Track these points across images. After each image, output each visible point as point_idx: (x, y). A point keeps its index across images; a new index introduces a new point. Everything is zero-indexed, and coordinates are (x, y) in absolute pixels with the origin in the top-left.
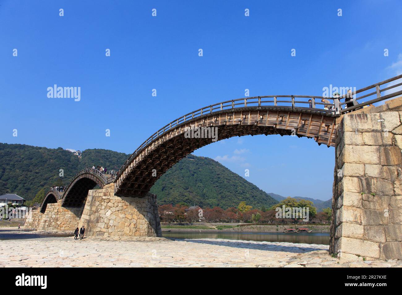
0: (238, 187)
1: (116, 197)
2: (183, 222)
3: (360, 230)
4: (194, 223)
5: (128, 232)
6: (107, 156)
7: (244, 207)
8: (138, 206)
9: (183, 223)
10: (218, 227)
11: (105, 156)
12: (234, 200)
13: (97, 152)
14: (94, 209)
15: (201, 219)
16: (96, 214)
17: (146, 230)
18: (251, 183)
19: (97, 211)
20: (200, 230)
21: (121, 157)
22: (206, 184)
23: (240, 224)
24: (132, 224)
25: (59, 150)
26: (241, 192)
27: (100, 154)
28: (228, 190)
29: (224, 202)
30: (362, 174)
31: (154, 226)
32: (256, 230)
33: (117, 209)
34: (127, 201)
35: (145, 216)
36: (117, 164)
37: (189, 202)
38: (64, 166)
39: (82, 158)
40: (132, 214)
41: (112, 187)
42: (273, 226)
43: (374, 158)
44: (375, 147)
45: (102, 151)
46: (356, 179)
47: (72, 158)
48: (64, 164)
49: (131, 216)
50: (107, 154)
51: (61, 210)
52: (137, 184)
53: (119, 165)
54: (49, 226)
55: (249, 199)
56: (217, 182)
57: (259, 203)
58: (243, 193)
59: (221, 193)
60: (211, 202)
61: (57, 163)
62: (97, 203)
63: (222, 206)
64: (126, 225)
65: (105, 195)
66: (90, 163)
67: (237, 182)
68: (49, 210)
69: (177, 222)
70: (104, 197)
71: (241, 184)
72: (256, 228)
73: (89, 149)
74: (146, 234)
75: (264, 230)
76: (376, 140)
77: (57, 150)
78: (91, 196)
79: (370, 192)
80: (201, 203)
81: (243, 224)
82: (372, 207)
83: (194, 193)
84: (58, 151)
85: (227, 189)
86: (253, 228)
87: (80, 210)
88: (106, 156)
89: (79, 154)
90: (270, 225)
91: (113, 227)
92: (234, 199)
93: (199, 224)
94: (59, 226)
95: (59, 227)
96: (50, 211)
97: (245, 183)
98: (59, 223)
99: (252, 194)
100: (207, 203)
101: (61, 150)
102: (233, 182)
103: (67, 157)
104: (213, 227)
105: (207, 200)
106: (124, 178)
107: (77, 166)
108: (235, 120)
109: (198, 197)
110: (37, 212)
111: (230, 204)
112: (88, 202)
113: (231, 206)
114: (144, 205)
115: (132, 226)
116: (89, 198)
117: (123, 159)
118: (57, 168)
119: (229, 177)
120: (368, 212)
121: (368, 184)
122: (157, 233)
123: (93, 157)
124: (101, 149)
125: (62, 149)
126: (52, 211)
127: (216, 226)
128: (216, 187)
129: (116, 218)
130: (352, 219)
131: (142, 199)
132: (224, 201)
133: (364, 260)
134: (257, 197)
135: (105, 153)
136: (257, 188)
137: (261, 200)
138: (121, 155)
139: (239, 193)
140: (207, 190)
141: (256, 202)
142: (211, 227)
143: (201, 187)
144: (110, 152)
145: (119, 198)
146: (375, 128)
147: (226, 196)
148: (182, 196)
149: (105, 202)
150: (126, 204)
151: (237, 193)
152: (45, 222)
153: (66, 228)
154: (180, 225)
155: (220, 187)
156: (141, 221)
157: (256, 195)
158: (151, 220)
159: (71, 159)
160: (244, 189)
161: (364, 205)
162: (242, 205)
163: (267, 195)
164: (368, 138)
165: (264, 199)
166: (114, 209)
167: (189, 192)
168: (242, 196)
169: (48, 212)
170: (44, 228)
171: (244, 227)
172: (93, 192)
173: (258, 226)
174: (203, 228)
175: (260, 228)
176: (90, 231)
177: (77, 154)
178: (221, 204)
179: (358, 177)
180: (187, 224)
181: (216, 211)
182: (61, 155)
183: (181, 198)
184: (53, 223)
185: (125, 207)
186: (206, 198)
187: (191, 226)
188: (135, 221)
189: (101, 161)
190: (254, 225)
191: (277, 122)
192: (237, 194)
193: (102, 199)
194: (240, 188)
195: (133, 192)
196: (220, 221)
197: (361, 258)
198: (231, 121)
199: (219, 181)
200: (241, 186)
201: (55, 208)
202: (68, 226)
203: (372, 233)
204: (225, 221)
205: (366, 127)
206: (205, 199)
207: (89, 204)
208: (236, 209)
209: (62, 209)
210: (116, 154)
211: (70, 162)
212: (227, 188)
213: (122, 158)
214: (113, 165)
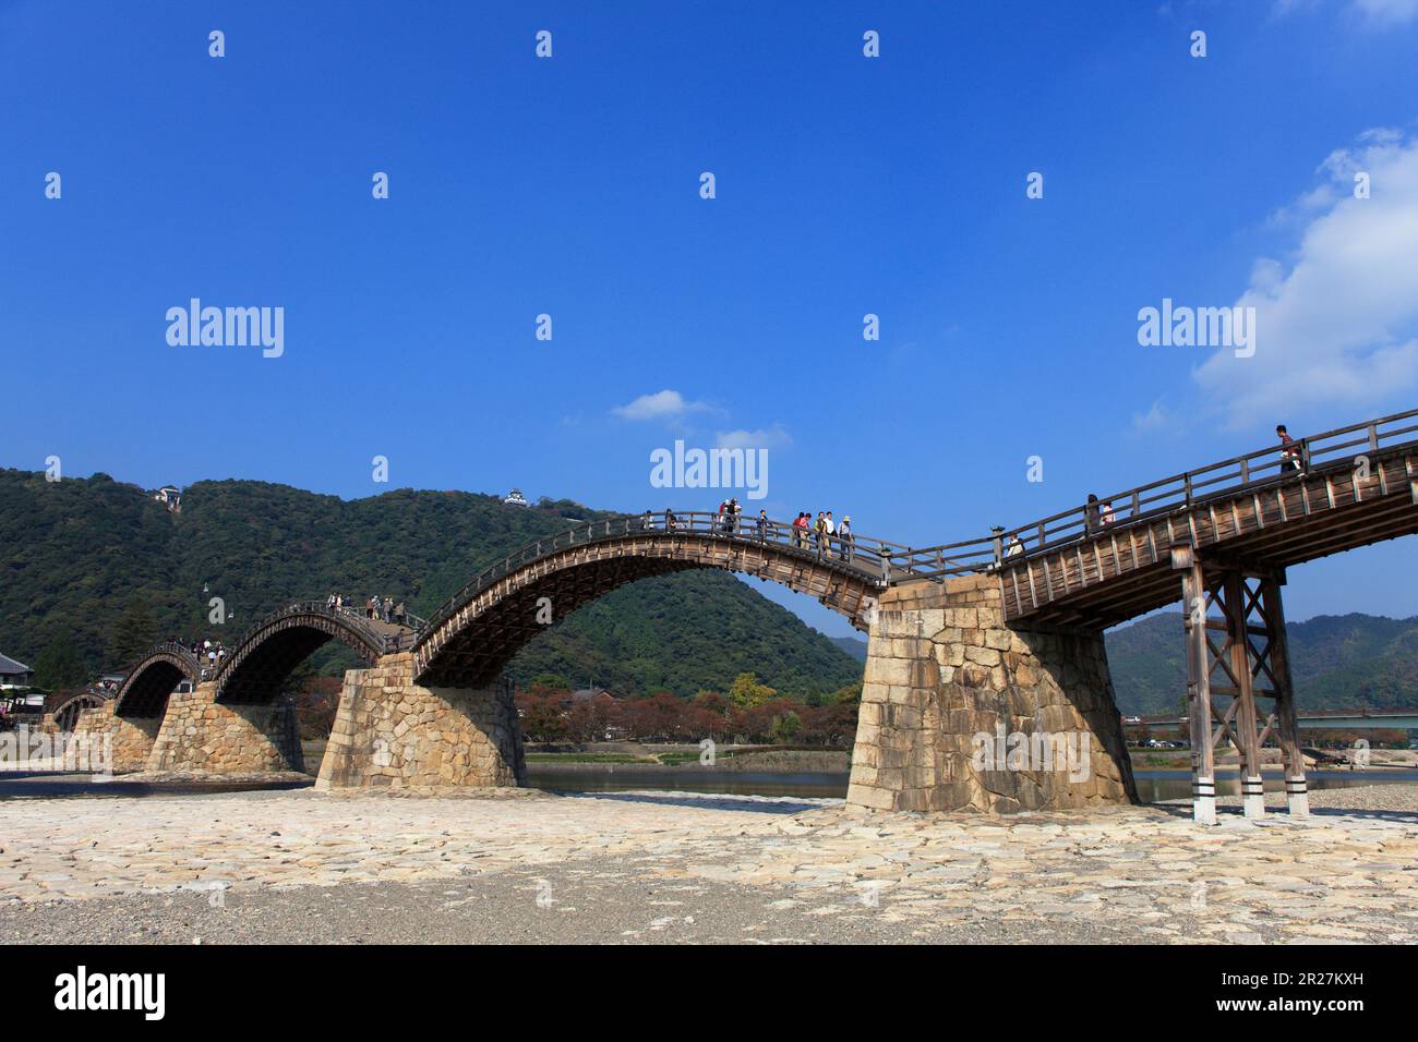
0: (732, 618)
1: (418, 688)
2: (553, 740)
3: (872, 775)
4: (591, 743)
5: (449, 776)
6: (275, 504)
7: (748, 691)
8: (471, 709)
9: (554, 744)
10: (667, 756)
11: (267, 507)
12: (718, 664)
13: (237, 491)
14: (362, 718)
15: (611, 732)
16: (369, 731)
17: (493, 771)
18: (777, 605)
19: (370, 724)
20: (610, 767)
21: (326, 510)
22: (623, 609)
23: (736, 746)
24: (459, 755)
25: (97, 485)
26: (744, 634)
27: (248, 500)
28: (699, 629)
29: (683, 669)
30: (885, 699)
31: (511, 760)
32: (782, 767)
33: (422, 718)
34: (445, 699)
35: (491, 735)
36: (312, 536)
37: (564, 671)
38: (119, 543)
39: (184, 512)
40: (457, 731)
41: (408, 663)
42: (837, 754)
43: (903, 677)
44: (906, 661)
45: (258, 489)
46: (875, 706)
47: (148, 512)
48: (119, 534)
49: (455, 735)
50: (274, 500)
51: (214, 713)
52: (472, 656)
53: (318, 538)
54: (179, 758)
55: (770, 661)
56: (661, 599)
57: (801, 674)
58: (750, 640)
59: (673, 639)
60: (639, 669)
61: (93, 528)
62: (370, 704)
63: (677, 681)
64: (443, 758)
65: (390, 684)
66: (212, 532)
67: (729, 599)
68: (176, 712)
69: (534, 741)
70: (388, 689)
71: (743, 609)
72: (784, 759)
73: (208, 481)
74: (491, 780)
75: (808, 766)
76: (909, 651)
77: (91, 482)
78: (353, 687)
79: (891, 725)
80: (606, 672)
81: (743, 746)
82: (892, 745)
83: (583, 639)
84: (93, 487)
85: (693, 624)
86: (776, 760)
87: (268, 713)
88: (271, 506)
89: (172, 497)
90: (828, 749)
91: (414, 763)
92: (719, 661)
93: (607, 749)
94: (208, 759)
95: (209, 763)
96: (179, 716)
97: (757, 606)
98: (207, 749)
99: (781, 642)
100: (626, 673)
101: (106, 484)
102: (717, 602)
103: (129, 508)
104: (651, 756)
105: (626, 664)
106: (444, 642)
107: (164, 542)
108: (717, 555)
109: (596, 653)
110: (105, 716)
111: (707, 678)
112: (346, 702)
113: (708, 683)
114: (487, 707)
115: (459, 760)
116: (348, 693)
117: (330, 518)
118: (94, 549)
119: (704, 584)
120: (886, 752)
121: (891, 713)
122: (517, 777)
123: (224, 510)
124: (252, 482)
125: (108, 478)
126: (186, 716)
127: (658, 753)
128: (659, 617)
129: (419, 741)
130: (864, 760)
131: (482, 692)
132: (686, 666)
133: (873, 812)
134: (796, 654)
135: (266, 497)
136: (796, 624)
137: (808, 665)
138: (326, 503)
139: (735, 641)
140: (626, 628)
141: (793, 670)
142: (642, 757)
143: (604, 616)
144: (283, 491)
145: (425, 692)
146: (910, 633)
147: (691, 648)
148: (541, 650)
149: (389, 701)
150: (444, 706)
151: (729, 638)
152: (168, 748)
153: (229, 765)
154: (545, 751)
155: (671, 619)
156: (480, 747)
157: (792, 647)
158: (504, 746)
159: (144, 517)
160: (751, 624)
161: (881, 743)
162: (743, 683)
163: (831, 644)
164: (898, 647)
165: (819, 661)
166: (413, 719)
167: (565, 634)
168: (747, 648)
169: (175, 718)
170: (163, 765)
171: (746, 757)
172: (357, 676)
173: (792, 753)
174: (618, 761)
175: (797, 759)
176: (355, 774)
177: (163, 498)
178: (673, 677)
179: (878, 703)
180: (569, 749)
181: (661, 708)
182: (106, 502)
183: (538, 657)
184: (192, 751)
185: (441, 713)
186: (624, 655)
187: (582, 754)
188: (466, 747)
189: (252, 525)
190: (777, 749)
191: (793, 579)
192: (728, 642)
193: (383, 693)
194: (738, 620)
195: (460, 675)
196: (673, 738)
197: (870, 810)
198: (708, 555)
199: (667, 598)
200: (743, 615)
201: (194, 707)
202: (234, 757)
203: (887, 778)
204: (686, 736)
205: (899, 630)
206: (621, 661)
207: (349, 706)
208: (724, 693)
209: (215, 710)
210: (306, 498)
211: (141, 527)
212: (693, 621)
213: (327, 514)
214: (297, 537)
